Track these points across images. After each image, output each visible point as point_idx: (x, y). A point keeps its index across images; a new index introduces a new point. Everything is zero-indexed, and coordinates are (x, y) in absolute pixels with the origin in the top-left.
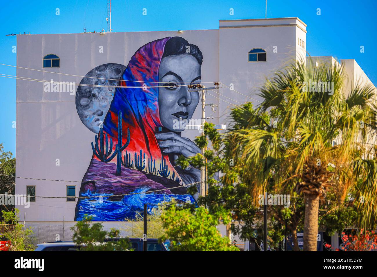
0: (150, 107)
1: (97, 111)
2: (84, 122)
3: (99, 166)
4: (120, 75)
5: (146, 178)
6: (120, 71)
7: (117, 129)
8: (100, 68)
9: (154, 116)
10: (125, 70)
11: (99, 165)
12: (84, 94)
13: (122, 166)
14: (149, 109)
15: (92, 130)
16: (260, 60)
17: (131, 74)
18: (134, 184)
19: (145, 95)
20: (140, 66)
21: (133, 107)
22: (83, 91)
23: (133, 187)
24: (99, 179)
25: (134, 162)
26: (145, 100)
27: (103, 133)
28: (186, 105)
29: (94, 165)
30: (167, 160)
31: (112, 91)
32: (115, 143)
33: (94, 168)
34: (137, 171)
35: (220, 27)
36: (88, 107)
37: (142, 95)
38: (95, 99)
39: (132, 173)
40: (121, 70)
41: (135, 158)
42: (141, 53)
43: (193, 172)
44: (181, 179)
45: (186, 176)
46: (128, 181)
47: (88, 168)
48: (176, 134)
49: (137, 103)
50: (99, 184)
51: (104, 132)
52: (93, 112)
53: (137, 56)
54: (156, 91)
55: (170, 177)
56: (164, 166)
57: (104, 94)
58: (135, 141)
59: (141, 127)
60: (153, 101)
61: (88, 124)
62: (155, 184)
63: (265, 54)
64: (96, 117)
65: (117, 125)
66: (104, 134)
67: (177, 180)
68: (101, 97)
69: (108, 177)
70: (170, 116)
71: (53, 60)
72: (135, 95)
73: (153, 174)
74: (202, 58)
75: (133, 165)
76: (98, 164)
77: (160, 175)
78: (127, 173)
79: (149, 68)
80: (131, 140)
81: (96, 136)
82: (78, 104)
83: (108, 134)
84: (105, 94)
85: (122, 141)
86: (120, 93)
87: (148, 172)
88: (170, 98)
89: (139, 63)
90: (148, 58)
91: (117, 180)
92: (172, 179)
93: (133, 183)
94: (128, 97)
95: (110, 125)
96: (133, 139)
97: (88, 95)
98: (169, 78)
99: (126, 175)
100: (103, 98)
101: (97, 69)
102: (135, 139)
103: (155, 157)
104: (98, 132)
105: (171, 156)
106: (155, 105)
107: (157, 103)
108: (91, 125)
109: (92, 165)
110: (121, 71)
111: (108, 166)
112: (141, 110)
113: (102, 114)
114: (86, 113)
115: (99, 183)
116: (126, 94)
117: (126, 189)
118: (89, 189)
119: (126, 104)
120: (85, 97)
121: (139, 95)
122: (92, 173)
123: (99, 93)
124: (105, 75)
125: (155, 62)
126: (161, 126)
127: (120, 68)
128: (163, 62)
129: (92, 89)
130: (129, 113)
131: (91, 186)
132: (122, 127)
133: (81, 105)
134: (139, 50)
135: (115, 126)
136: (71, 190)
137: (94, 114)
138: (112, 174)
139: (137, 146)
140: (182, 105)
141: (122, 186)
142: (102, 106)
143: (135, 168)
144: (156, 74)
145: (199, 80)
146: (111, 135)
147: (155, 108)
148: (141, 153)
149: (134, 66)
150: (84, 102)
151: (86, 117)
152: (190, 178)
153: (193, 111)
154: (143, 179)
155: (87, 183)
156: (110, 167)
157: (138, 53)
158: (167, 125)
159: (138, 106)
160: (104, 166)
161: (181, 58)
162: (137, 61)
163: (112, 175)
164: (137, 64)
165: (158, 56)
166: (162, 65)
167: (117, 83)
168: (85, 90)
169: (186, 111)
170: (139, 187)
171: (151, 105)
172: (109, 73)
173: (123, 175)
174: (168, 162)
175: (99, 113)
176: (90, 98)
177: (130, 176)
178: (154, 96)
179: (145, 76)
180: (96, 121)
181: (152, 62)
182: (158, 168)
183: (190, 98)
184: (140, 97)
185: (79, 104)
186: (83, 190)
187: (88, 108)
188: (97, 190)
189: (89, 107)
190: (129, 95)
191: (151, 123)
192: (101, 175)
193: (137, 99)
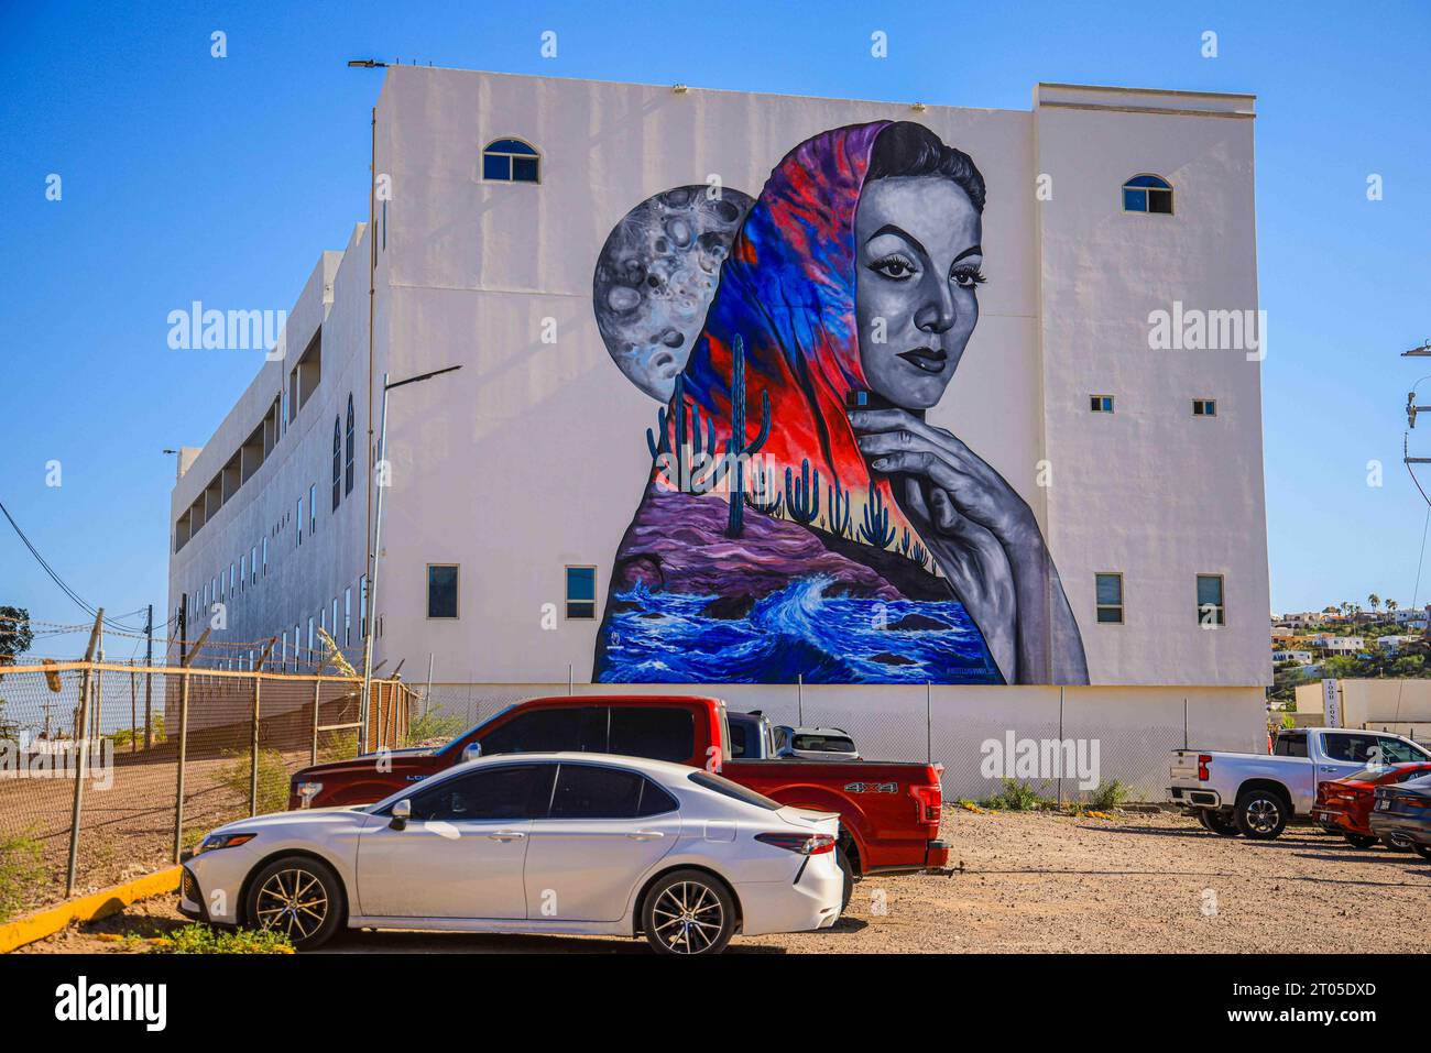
0: (832, 329)
1: (665, 332)
2: (622, 363)
3: (673, 506)
4: (734, 225)
5: (823, 547)
6: (737, 212)
7: (729, 390)
8: (672, 197)
9: (842, 355)
10: (753, 209)
11: (672, 502)
12: (620, 276)
13: (746, 509)
14: (829, 335)
15: (648, 390)
16: (1153, 209)
17: (772, 225)
18: (783, 567)
19: (814, 292)
20: (797, 199)
21: (778, 326)
22: (618, 266)
23: (780, 575)
24: (673, 547)
25: (783, 498)
26: (817, 306)
27: (684, 402)
28: (938, 328)
29: (658, 502)
30: (887, 493)
31: (710, 271)
32: (722, 436)
33: (657, 513)
34: (793, 527)
35: (1042, 104)
36: (633, 317)
37: (806, 291)
38: (656, 293)
39: (778, 531)
40: (739, 208)
41: (788, 486)
42: (801, 162)
43: (963, 534)
44: (929, 554)
45: (943, 544)
46: (763, 555)
47: (638, 512)
48: (910, 417)
49: (791, 316)
50: (673, 563)
51: (686, 397)
52: (650, 335)
53: (789, 168)
54: (849, 282)
55: (897, 547)
56: (876, 513)
57: (687, 280)
58: (786, 433)
59: (802, 387)
60: (839, 312)
61: (636, 370)
62: (850, 569)
63: (1169, 193)
64: (663, 350)
65: (729, 377)
66: (689, 405)
67: (917, 557)
68: (675, 285)
69: (700, 541)
70: (892, 359)
71: (514, 159)
72: (785, 289)
73: (845, 536)
74: (983, 192)
75: (781, 504)
76: (670, 500)
77: (865, 542)
78: (761, 531)
79: (823, 208)
80: (774, 429)
81: (662, 409)
82: (601, 307)
83: (702, 407)
84: (691, 279)
85: (744, 428)
86: (737, 279)
87: (827, 528)
88: (891, 305)
89: (795, 191)
90: (821, 178)
91: (730, 553)
92: (902, 552)
93: (783, 561)
94: (761, 292)
95: (706, 378)
96: (779, 425)
97: (634, 277)
98: (886, 246)
99: (761, 538)
100: (682, 292)
101: (663, 198)
102: (786, 424)
103: (850, 484)
104: (668, 398)
105: (899, 481)
106: (846, 325)
107: (850, 317)
108: (646, 374)
109: (648, 501)
110: (740, 213)
111: (700, 508)
112: (804, 336)
113: (679, 341)
114: (628, 335)
115: (671, 561)
116: (755, 285)
117: (760, 580)
118: (639, 581)
119: (756, 314)
120: (624, 286)
121: (797, 289)
122: (650, 529)
123: (670, 275)
124: (689, 221)
125: (846, 192)
126: (866, 390)
127: (734, 202)
128: (869, 194)
129: (646, 259)
130: (764, 343)
131: (646, 569)
132: (744, 386)
133: (611, 308)
134: (794, 152)
135: (722, 382)
136: (579, 580)
137: (654, 339)
138: (714, 532)
139: (792, 446)
140: (929, 328)
141: (747, 572)
142: (680, 318)
143: (788, 517)
144: (850, 228)
145: (973, 259)
146: (709, 408)
147: (847, 332)
148: (805, 467)
149: (781, 201)
150: (620, 299)
151: (629, 348)
152: (957, 552)
153: (960, 347)
154: (813, 551)
155: (636, 559)
156: (708, 509)
157: (790, 159)
158: (885, 384)
159: (794, 322)
160: (688, 506)
161: (922, 186)
162: (787, 184)
163: (714, 535)
164: (789, 192)
165: (854, 175)
166: (866, 204)
167: (727, 248)
168: (625, 262)
169: (939, 348)
170: (800, 577)
171: (833, 323)
172: (702, 218)
173: (748, 537)
174: (889, 502)
175: (671, 336)
176: (640, 289)
177: (772, 539)
178: (843, 296)
179: (815, 233)
180: (660, 363)
181: (835, 191)
182: (858, 518)
183: (951, 309)
184: (801, 294)
185: (605, 305)
186: (619, 580)
187: (636, 321)
188: (665, 581)
189: (639, 318)
190: (765, 287)
191: (836, 379)
192: (678, 535)
193: (791, 301)
